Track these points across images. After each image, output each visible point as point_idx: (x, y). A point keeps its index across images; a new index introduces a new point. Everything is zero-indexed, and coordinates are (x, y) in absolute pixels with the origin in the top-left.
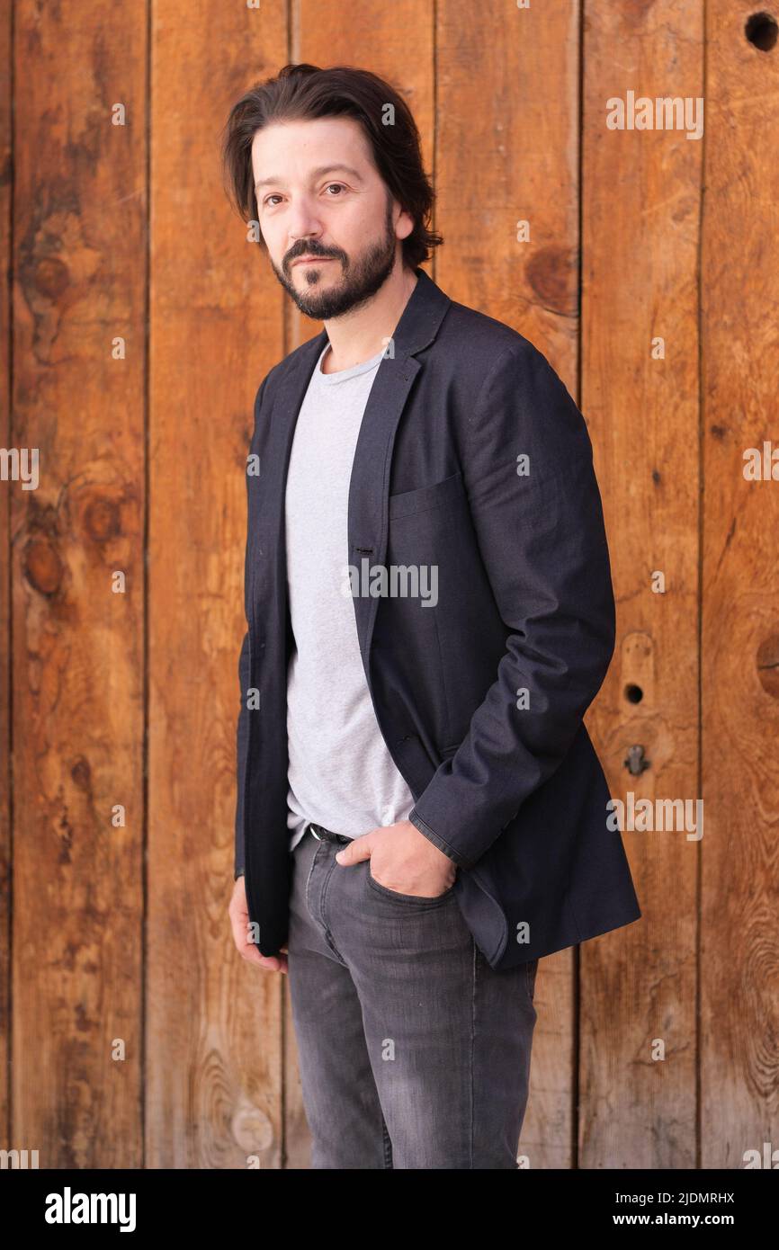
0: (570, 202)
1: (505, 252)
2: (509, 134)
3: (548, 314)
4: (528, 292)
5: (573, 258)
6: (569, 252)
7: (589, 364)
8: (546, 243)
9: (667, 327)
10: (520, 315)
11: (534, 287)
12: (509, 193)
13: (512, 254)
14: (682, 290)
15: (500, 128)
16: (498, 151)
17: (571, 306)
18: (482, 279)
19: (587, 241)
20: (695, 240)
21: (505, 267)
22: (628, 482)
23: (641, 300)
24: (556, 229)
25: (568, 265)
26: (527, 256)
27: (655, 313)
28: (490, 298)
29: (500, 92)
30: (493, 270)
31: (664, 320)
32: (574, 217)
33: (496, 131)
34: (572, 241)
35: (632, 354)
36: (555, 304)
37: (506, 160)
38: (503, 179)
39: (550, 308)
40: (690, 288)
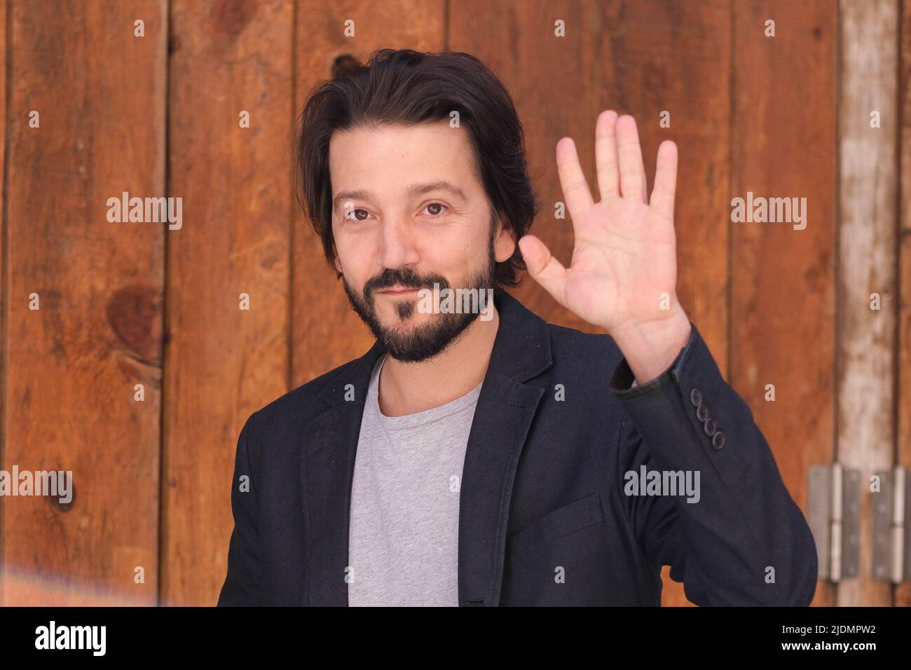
0: (156, 237)
1: (84, 288)
2: (90, 156)
3: (130, 361)
4: (109, 333)
5: (157, 300)
6: (154, 292)
7: (176, 419)
8: (130, 281)
9: (256, 382)
10: (101, 360)
11: (115, 328)
12: (89, 221)
13: (93, 289)
14: (271, 343)
15: (81, 146)
16: (78, 173)
17: (154, 353)
18: (59, 316)
19: (175, 282)
20: (285, 289)
21: (85, 305)
22: (215, 550)
23: (230, 351)
24: (142, 265)
25: (153, 308)
26: (109, 294)
27: (243, 366)
28: (67, 338)
29: (80, 106)
30: (71, 306)
31: (252, 375)
32: (159, 255)
33: (75, 148)
34: (158, 282)
35: (220, 410)
36: (137, 350)
37: (87, 183)
38: (83, 205)
39: (132, 354)
40: (281, 341)
